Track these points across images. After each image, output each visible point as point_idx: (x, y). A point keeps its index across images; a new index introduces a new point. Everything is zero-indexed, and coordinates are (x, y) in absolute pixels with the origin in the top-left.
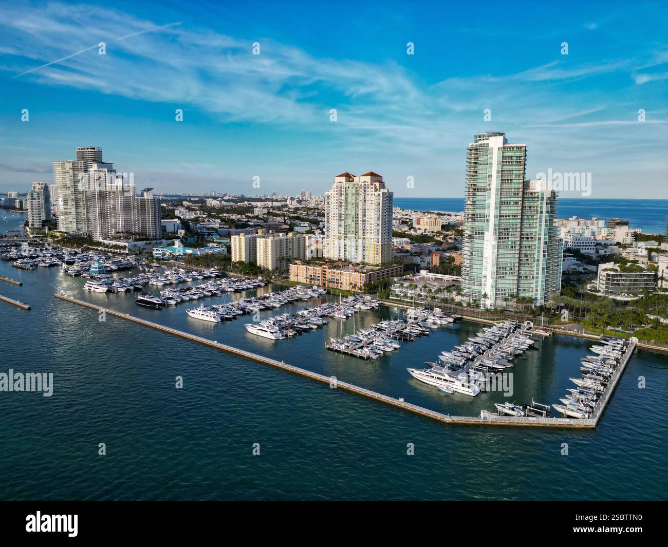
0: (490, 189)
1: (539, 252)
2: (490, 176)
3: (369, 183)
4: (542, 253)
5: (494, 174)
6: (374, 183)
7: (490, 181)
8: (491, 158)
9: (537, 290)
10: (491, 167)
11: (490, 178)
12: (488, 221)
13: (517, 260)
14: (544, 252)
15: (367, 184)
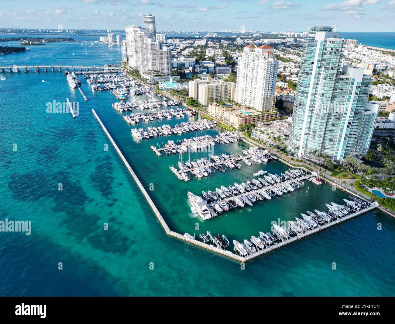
0: (311, 74)
1: (344, 123)
2: (313, 63)
3: (261, 54)
4: (346, 124)
5: (316, 62)
6: (265, 54)
7: (312, 67)
8: (315, 49)
9: (338, 150)
10: (314, 56)
11: (312, 65)
12: (307, 97)
13: (324, 127)
14: (349, 123)
15: (260, 54)
